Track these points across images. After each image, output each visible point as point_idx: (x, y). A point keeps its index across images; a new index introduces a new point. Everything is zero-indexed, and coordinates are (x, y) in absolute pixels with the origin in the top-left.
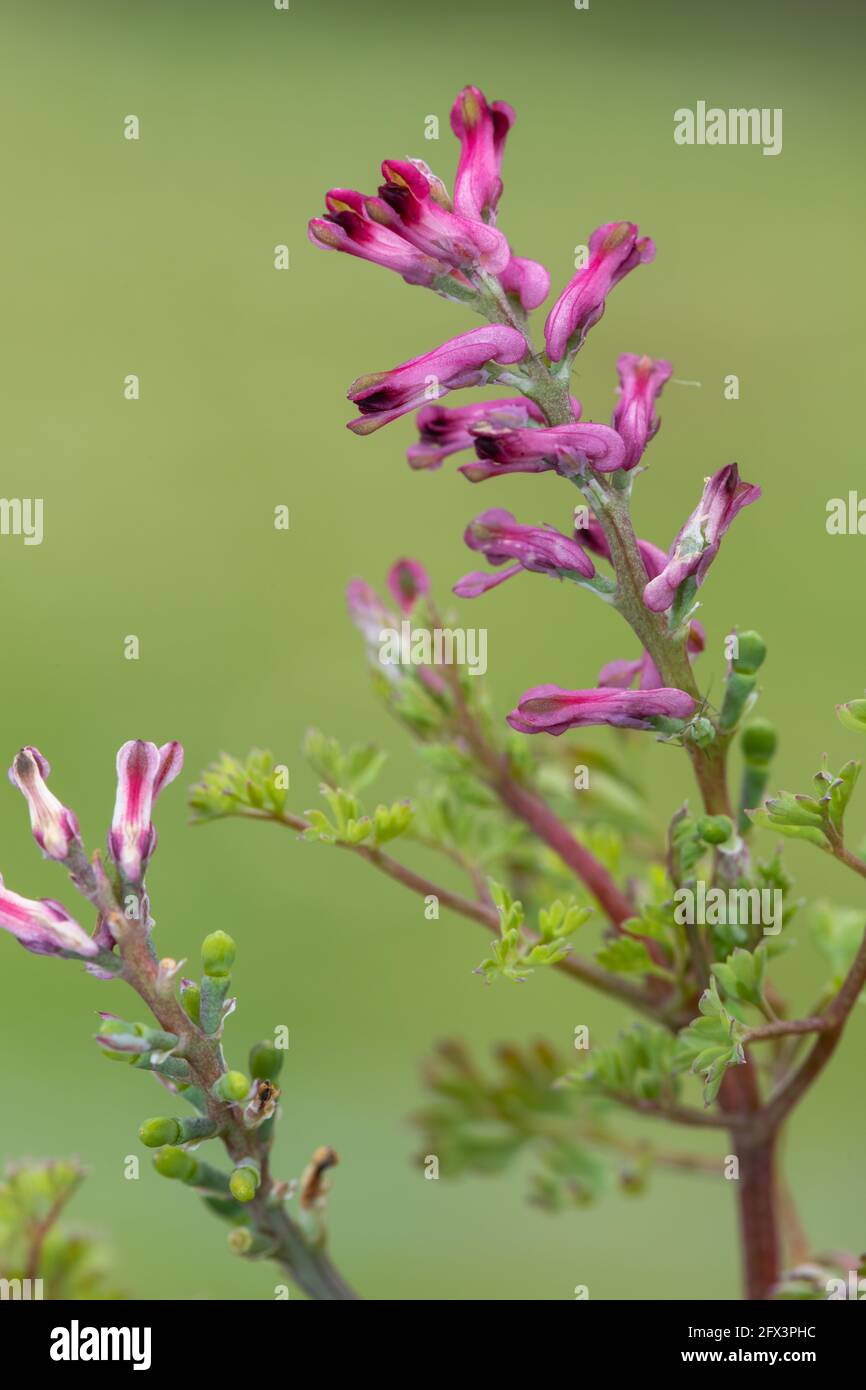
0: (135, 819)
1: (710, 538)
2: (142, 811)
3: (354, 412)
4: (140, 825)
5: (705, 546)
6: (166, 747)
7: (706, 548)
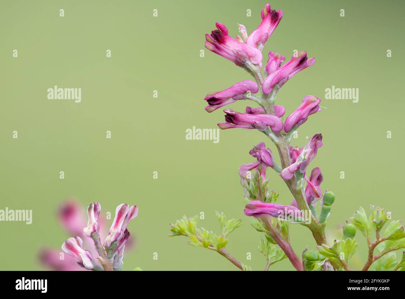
0: (116, 228)
1: (306, 158)
2: (119, 226)
3: (207, 104)
4: (117, 230)
5: (304, 159)
6: (132, 207)
7: (305, 160)
